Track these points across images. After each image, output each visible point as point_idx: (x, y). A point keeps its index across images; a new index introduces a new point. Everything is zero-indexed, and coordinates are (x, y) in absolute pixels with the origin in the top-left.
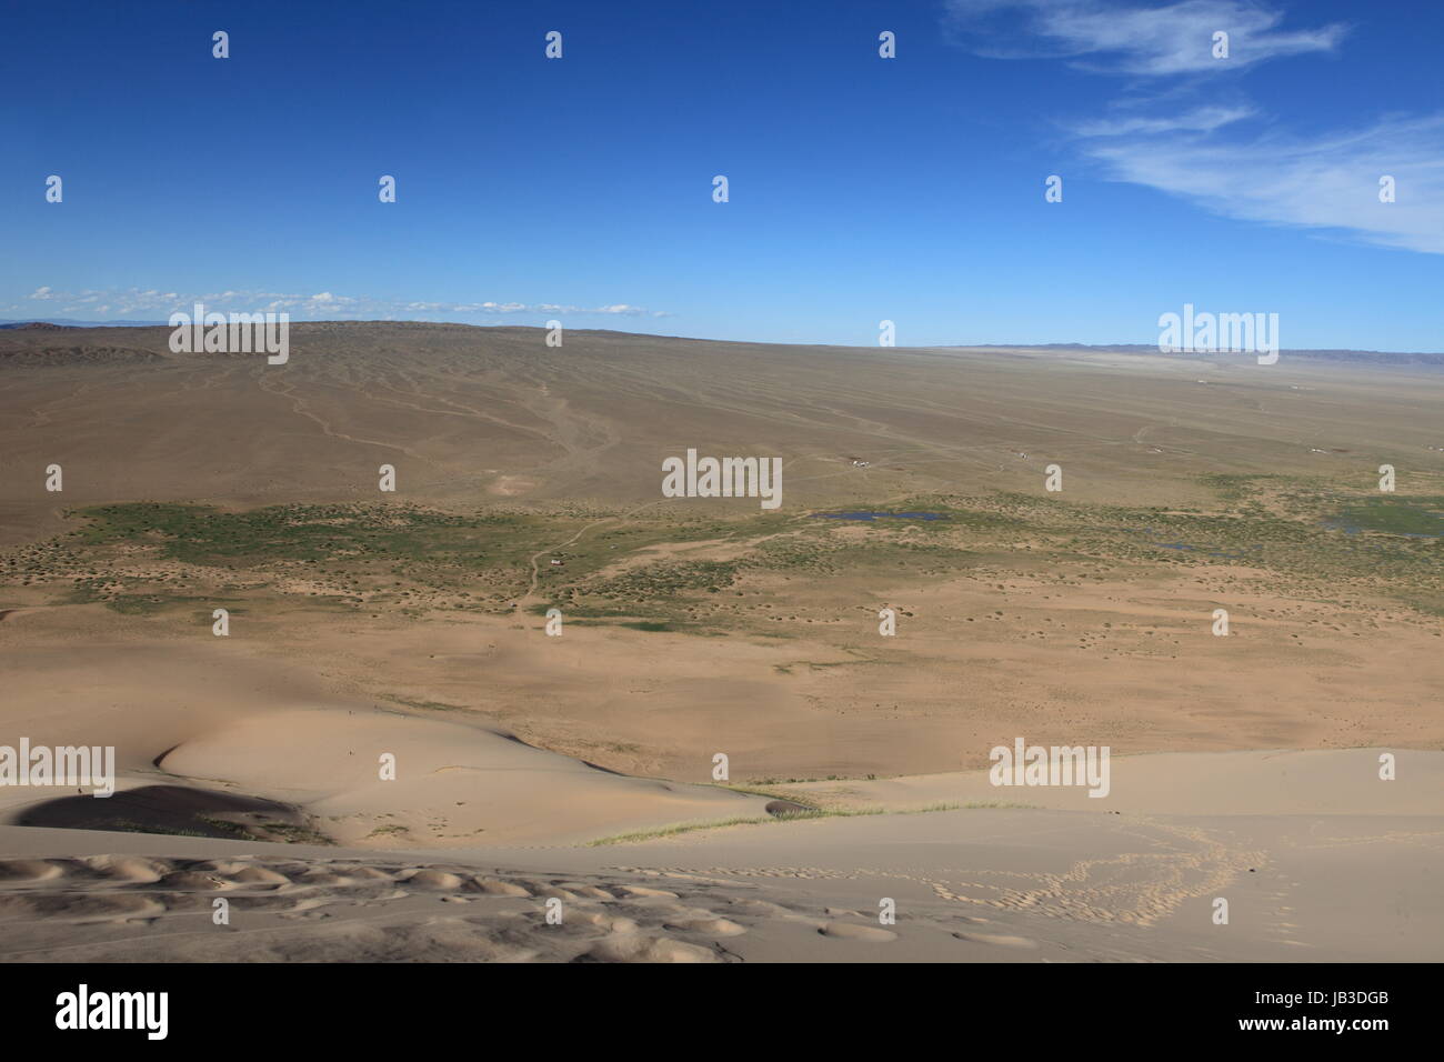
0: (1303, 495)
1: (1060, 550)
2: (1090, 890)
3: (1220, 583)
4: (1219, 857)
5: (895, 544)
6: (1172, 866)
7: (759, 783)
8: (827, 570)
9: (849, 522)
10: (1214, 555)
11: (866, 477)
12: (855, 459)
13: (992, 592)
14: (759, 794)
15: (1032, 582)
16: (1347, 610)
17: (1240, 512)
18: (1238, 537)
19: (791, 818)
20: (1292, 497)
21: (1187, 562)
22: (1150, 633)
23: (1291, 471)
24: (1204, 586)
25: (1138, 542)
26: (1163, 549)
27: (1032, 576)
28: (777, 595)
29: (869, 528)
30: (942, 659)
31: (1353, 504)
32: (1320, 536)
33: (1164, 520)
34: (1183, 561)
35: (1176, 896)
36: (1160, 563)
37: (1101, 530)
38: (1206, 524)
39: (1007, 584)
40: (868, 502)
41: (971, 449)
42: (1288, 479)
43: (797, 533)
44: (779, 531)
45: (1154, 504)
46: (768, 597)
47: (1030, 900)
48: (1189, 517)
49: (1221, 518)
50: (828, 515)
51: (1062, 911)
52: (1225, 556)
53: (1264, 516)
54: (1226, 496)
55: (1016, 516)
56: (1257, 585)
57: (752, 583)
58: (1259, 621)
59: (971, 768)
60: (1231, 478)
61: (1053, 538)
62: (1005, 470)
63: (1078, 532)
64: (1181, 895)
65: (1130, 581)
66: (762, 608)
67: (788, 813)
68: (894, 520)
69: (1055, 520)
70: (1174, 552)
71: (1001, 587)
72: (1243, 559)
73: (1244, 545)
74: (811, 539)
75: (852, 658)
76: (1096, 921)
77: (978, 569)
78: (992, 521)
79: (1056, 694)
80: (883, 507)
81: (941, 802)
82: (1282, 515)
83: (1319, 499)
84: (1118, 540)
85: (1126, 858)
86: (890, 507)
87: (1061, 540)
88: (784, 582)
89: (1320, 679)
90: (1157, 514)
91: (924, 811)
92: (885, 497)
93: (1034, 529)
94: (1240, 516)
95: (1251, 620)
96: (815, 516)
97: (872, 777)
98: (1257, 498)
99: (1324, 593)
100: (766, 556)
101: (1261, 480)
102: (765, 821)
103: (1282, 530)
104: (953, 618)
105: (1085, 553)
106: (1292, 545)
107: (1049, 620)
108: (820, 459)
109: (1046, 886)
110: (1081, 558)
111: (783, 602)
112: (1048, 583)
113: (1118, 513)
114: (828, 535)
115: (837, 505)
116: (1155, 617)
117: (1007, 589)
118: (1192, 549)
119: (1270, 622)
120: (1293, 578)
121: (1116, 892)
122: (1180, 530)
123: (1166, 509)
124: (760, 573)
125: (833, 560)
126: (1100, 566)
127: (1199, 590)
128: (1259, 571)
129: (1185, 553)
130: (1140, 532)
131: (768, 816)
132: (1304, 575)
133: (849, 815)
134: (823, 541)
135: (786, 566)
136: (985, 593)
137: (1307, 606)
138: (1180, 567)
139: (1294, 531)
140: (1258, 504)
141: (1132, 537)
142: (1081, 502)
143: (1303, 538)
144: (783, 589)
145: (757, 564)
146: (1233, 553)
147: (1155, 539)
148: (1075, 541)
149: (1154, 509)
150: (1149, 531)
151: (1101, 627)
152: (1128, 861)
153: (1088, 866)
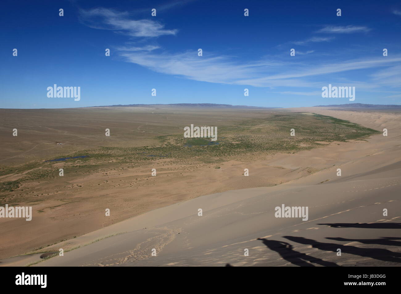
0: (179, 139)
1: (122, 161)
2: (142, 251)
3: (163, 163)
4: (171, 232)
5: (74, 166)
6: (161, 238)
7: (37, 250)
8: (52, 177)
9: (58, 162)
10: (161, 157)
11: (62, 147)
12: (58, 143)
13: (104, 176)
14: (37, 253)
15: (115, 171)
16: (191, 165)
17: (165, 145)
18: (165, 151)
19: (50, 257)
20: (176, 140)
21: (154, 159)
22: (148, 179)
23: (175, 134)
24: (159, 165)
25: (141, 156)
26: (148, 157)
27: (115, 169)
28: (36, 188)
29: (65, 163)
30: (92, 197)
31: (190, 140)
32: (184, 148)
33: (147, 149)
34: (153, 159)
35: (163, 245)
36: (148, 161)
37: (132, 154)
38: (158, 149)
39: (108, 173)
40: (63, 155)
41: (93, 136)
42: (175, 136)
43: (40, 168)
44: (35, 168)
45: (144, 146)
46: (33, 189)
47: (126, 259)
48: (153, 148)
49: (161, 147)
50: (51, 161)
51: (135, 259)
52: (163, 156)
53: (171, 145)
54: (162, 141)
55: (108, 153)
56: (171, 162)
57: (26, 186)
58: (173, 171)
59: (105, 226)
60: (162, 137)
61: (119, 158)
62: (104, 141)
63: (126, 156)
64: (164, 245)
65: (141, 166)
66: (31, 193)
67: (48, 256)
68: (72, 159)
69: (119, 153)
70: (151, 157)
71: (106, 174)
72: (167, 156)
73: (167, 153)
74: (46, 169)
75: (65, 203)
76: (144, 259)
77: (99, 170)
78: (102, 156)
79: (126, 200)
80: (68, 156)
81: (97, 239)
82: (175, 144)
83: (182, 140)
84: (137, 156)
85: (149, 240)
86: (71, 155)
87: (121, 158)
88: (38, 184)
89: (188, 183)
90: (145, 148)
91: (93, 243)
92: (69, 153)
93: (114, 156)
94: (165, 146)
95: (171, 171)
96: (46, 161)
97: (75, 237)
98: (169, 141)
99: (186, 162)
100: (30, 176)
101: (169, 136)
102: (40, 262)
103: (175, 148)
104: (94, 185)
105: (128, 161)
106: (178, 151)
107: (121, 181)
108: (46, 144)
109: (130, 254)
110: (127, 162)
111: (38, 190)
112: (119, 171)
113: (136, 149)
114: (51, 167)
115: (53, 157)
116: (148, 175)
117: (108, 174)
118: (155, 156)
119: (175, 171)
120: (179, 160)
121: (148, 249)
122: (151, 151)
123: (148, 146)
124: (29, 182)
125: (54, 174)
126: (133, 164)
127: (158, 166)
128: (171, 159)
129: (153, 157)
130: (142, 153)
131: (41, 259)
132: (181, 158)
133: (69, 251)
134: (50, 169)
135: (38, 179)
136: (102, 176)
137: (183, 166)
138: (153, 161)
139: (178, 148)
140: (169, 143)
141: (140, 155)
142: (126, 147)
143: (180, 150)
144: (38, 186)
145: (27, 179)
146: (165, 156)
147: (146, 155)
148: (125, 158)
149: (144, 147)
150: (144, 153)
151: (135, 180)
152: (150, 240)
153: (140, 245)
